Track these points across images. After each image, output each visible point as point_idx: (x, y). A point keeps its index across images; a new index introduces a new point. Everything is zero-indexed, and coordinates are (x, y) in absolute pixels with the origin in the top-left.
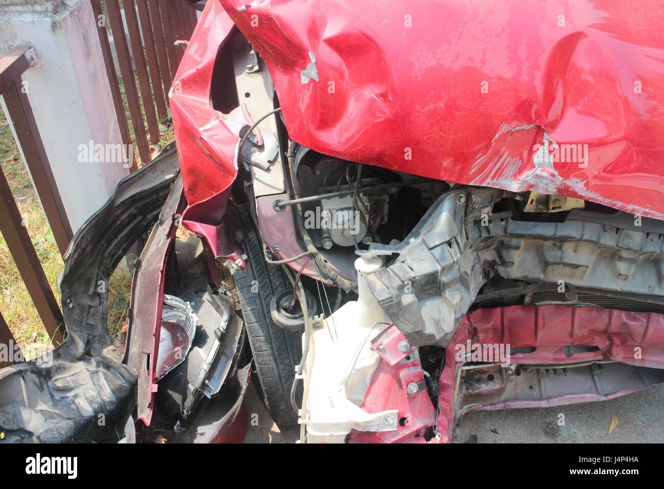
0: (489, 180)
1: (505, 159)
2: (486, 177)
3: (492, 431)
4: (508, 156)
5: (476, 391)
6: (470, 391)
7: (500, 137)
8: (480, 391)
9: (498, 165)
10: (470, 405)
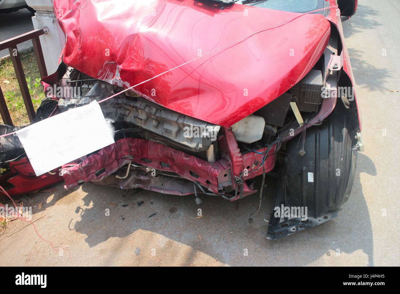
0: (104, 79)
1: (108, 73)
2: (104, 78)
3: (151, 203)
4: (109, 72)
5: (139, 178)
6: (137, 177)
7: (105, 64)
8: (140, 179)
9: (107, 74)
10: (139, 185)
